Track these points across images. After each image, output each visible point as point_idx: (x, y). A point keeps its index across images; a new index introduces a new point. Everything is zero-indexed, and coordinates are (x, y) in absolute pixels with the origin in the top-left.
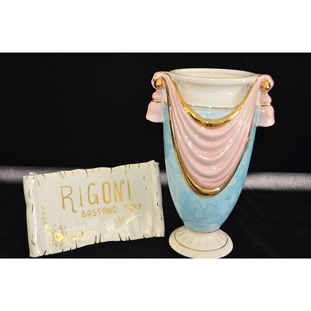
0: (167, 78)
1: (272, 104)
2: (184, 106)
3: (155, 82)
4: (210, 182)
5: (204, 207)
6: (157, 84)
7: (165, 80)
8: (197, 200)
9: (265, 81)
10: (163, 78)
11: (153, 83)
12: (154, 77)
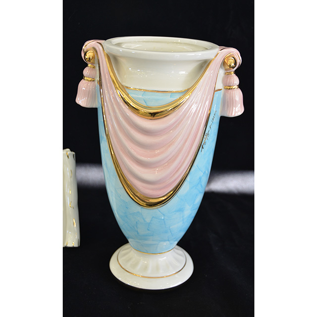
0: (99, 49)
1: (240, 86)
2: (116, 88)
3: (85, 54)
4: (153, 189)
5: (148, 220)
6: (86, 57)
7: (97, 52)
8: (138, 212)
9: (229, 56)
10: (94, 49)
11: (83, 55)
12: (84, 47)
